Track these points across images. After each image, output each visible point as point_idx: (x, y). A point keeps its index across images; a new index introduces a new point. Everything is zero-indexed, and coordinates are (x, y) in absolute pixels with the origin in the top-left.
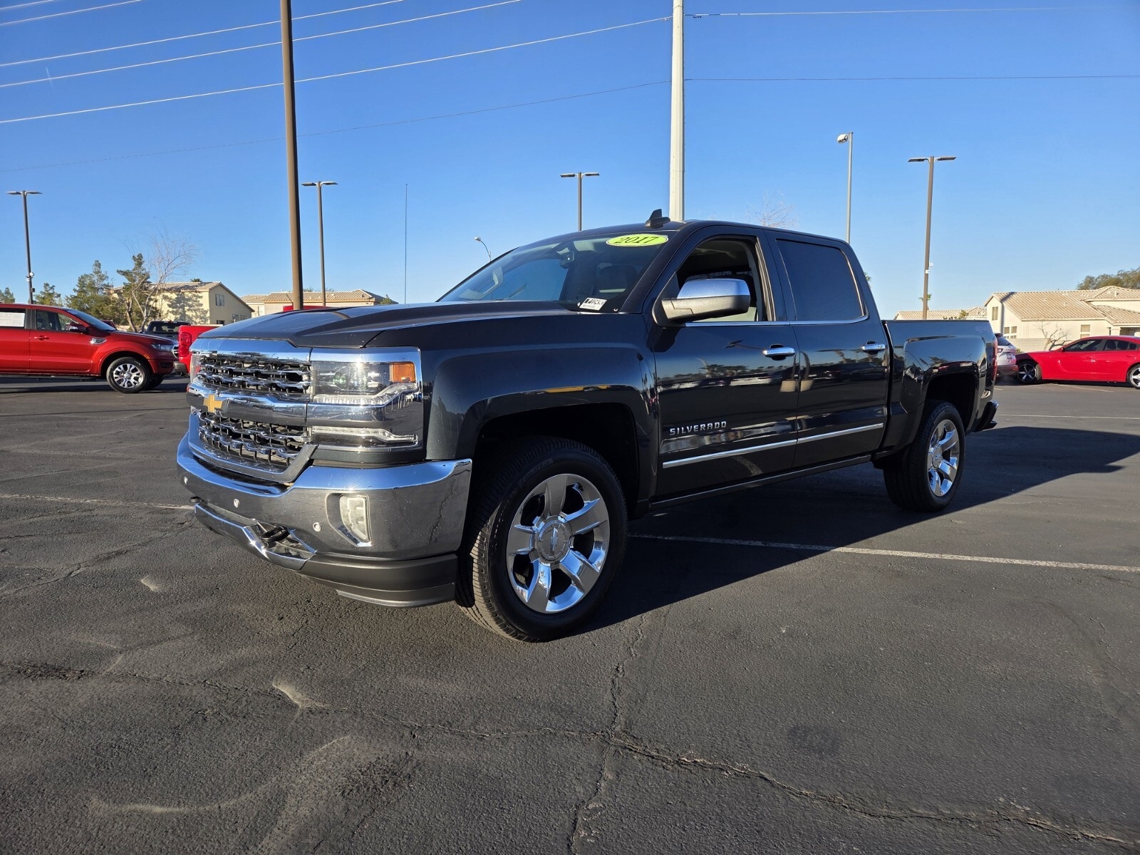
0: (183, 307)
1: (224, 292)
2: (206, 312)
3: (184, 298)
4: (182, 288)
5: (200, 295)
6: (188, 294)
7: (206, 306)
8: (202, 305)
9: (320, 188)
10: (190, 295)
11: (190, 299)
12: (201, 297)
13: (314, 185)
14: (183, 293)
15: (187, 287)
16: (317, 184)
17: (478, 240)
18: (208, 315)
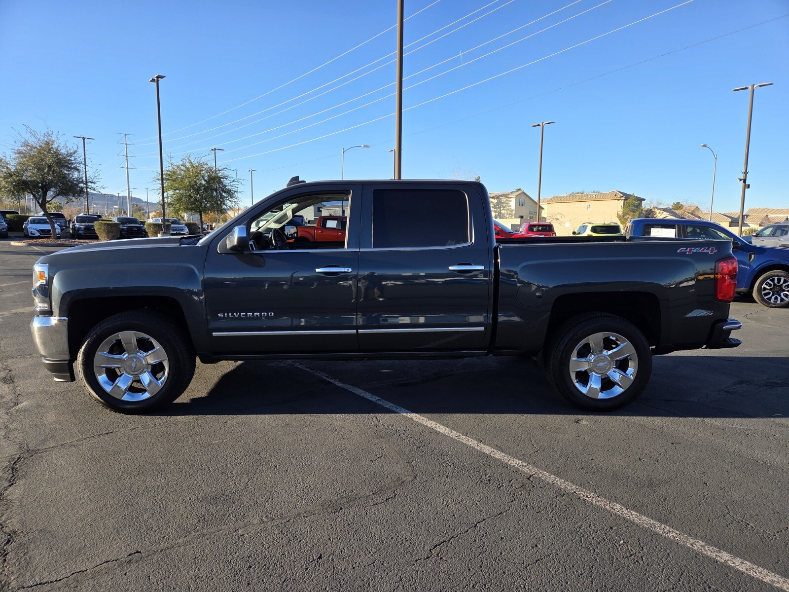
0: (500, 208)
1: (525, 197)
2: (513, 211)
3: (501, 202)
4: (500, 196)
5: (510, 199)
6: (504, 200)
7: (513, 207)
8: (511, 206)
9: (543, 127)
10: (505, 200)
11: (504, 203)
12: (510, 201)
13: (539, 125)
14: (501, 199)
15: (503, 195)
16: (541, 124)
17: (705, 146)
18: (514, 212)
